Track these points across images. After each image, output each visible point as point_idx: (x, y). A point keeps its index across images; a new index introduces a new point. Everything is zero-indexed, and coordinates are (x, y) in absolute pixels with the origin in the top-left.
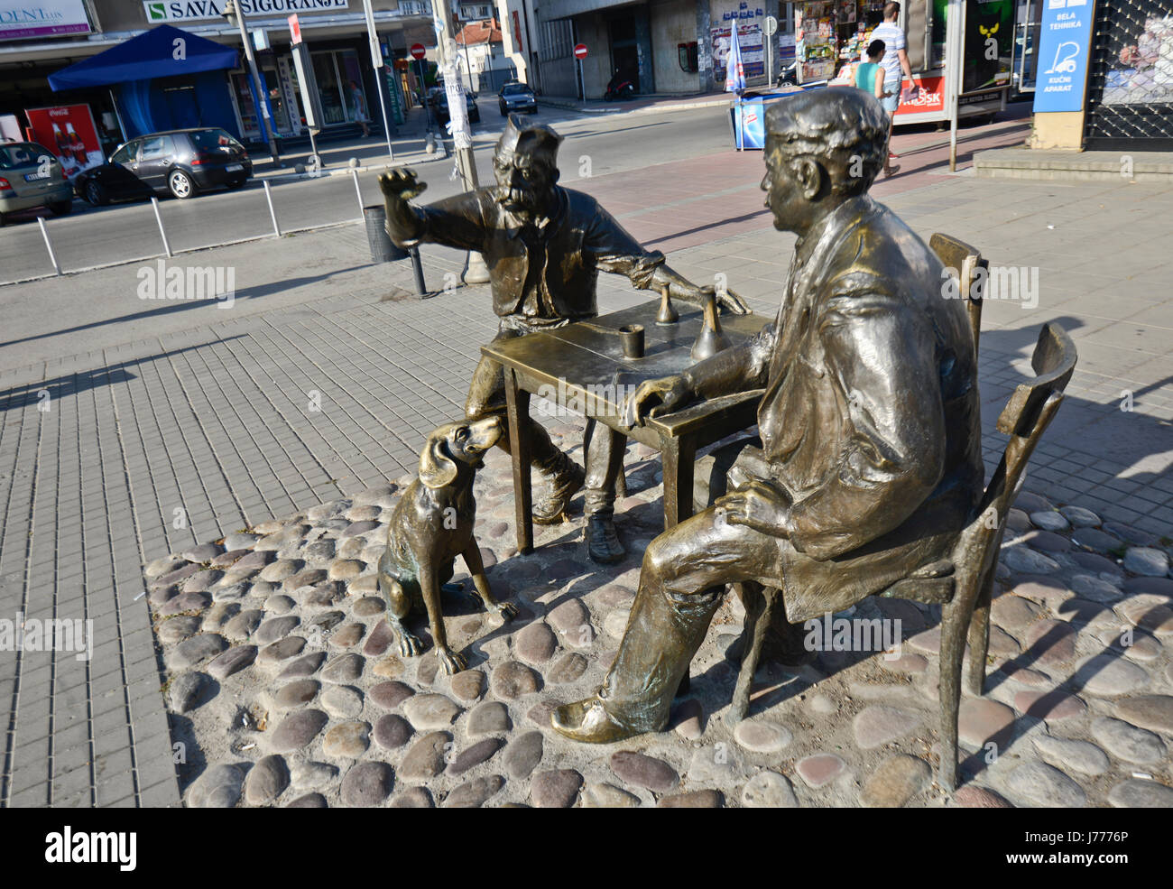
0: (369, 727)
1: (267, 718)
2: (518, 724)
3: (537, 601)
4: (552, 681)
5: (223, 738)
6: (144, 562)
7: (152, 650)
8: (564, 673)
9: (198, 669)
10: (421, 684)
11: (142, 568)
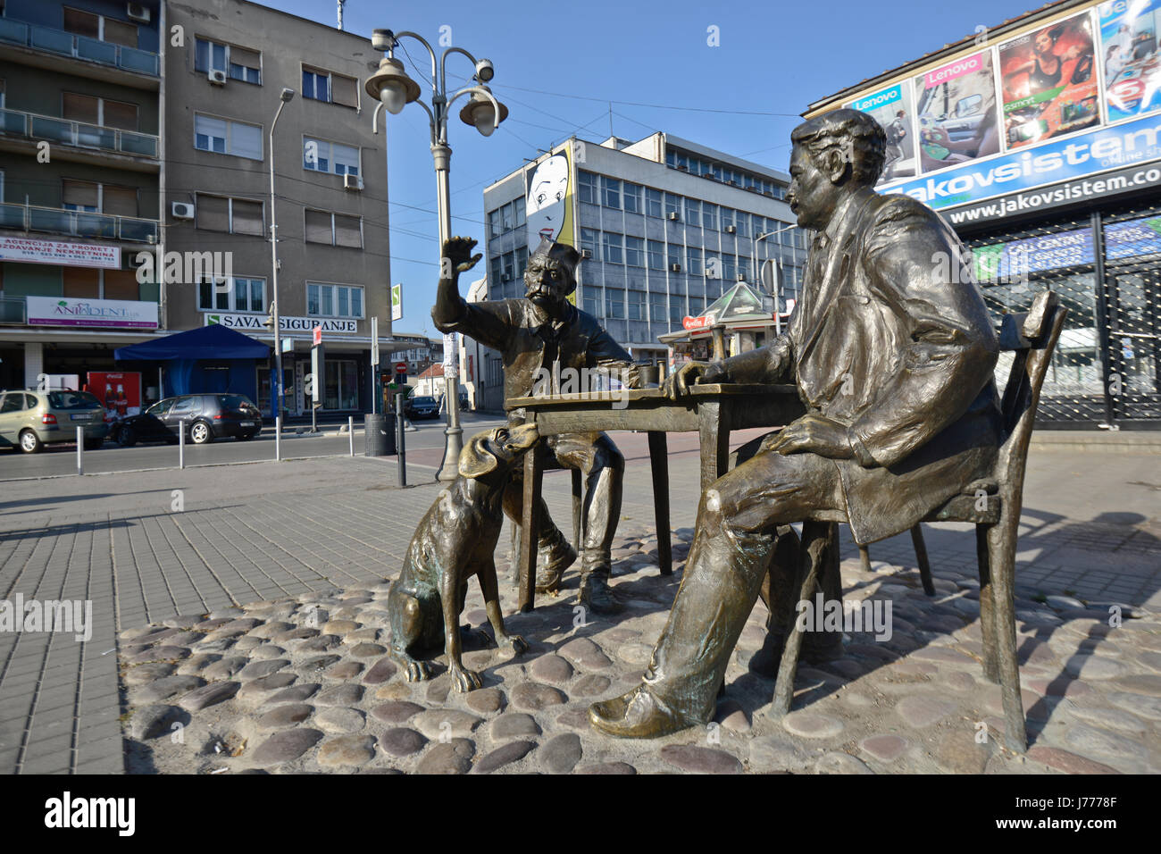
0: (375, 740)
1: (245, 745)
2: (548, 729)
3: (544, 641)
4: (576, 695)
5: (190, 762)
6: (119, 629)
7: (115, 689)
8: (588, 688)
9: (168, 703)
10: (431, 703)
11: (116, 633)
